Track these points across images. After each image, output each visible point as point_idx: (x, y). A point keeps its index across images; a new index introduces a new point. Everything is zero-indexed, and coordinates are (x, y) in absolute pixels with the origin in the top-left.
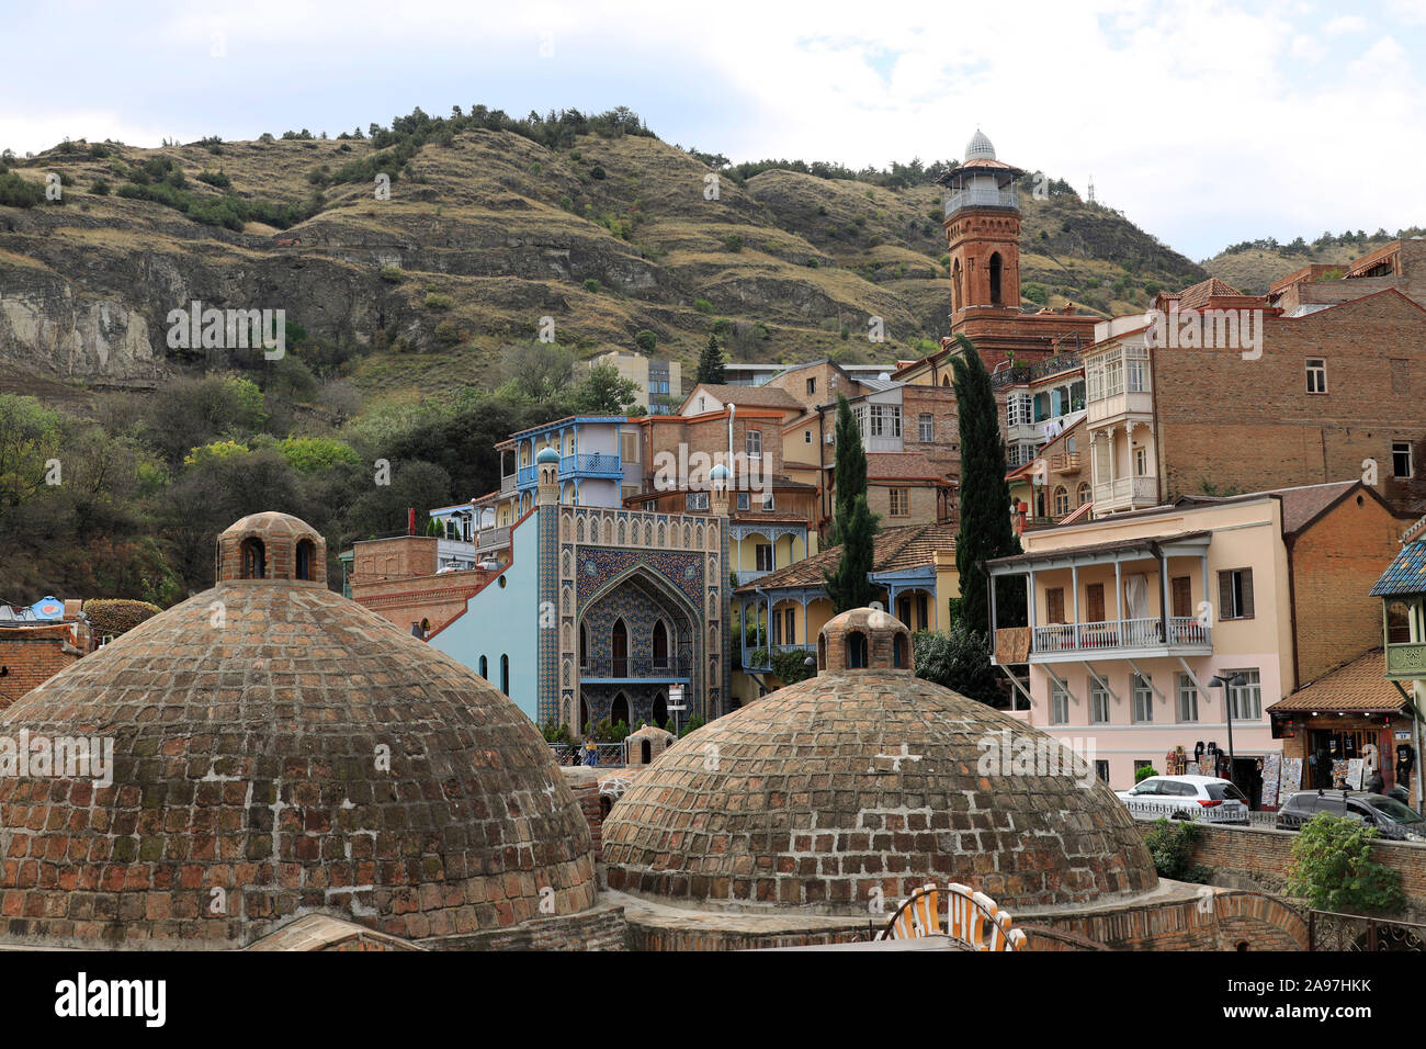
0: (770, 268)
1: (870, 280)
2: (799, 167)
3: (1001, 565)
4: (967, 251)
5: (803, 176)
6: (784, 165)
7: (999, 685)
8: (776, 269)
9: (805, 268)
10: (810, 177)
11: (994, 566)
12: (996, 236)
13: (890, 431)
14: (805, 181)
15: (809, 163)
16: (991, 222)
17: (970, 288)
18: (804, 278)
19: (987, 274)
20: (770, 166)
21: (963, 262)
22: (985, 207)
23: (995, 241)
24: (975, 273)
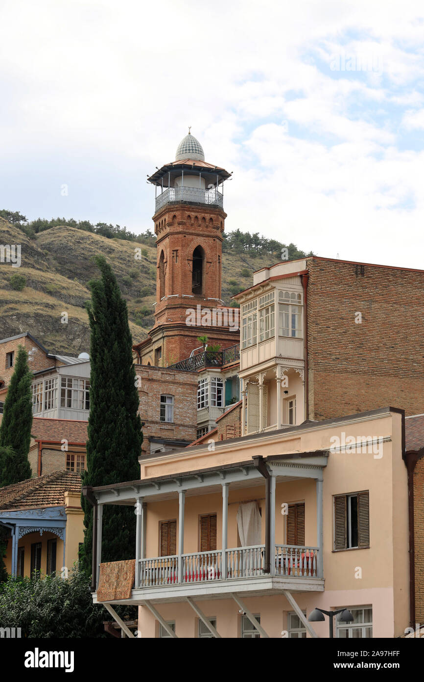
0: (47, 305)
1: (138, 324)
2: (86, 226)
3: (109, 492)
4: (173, 243)
5: (87, 233)
6: (72, 223)
7: (106, 628)
8: (53, 307)
9: (80, 309)
10: (93, 235)
11: (101, 494)
12: (199, 230)
13: (79, 403)
14: (88, 238)
15: (94, 223)
16: (196, 217)
17: (173, 278)
18: (77, 316)
19: (190, 266)
20: (60, 222)
21: (167, 254)
22: (191, 203)
23: (198, 235)
24: (178, 264)
